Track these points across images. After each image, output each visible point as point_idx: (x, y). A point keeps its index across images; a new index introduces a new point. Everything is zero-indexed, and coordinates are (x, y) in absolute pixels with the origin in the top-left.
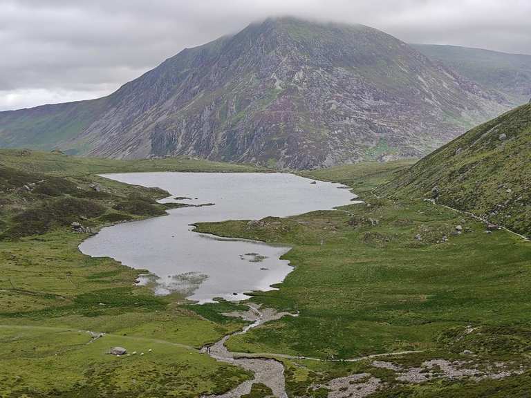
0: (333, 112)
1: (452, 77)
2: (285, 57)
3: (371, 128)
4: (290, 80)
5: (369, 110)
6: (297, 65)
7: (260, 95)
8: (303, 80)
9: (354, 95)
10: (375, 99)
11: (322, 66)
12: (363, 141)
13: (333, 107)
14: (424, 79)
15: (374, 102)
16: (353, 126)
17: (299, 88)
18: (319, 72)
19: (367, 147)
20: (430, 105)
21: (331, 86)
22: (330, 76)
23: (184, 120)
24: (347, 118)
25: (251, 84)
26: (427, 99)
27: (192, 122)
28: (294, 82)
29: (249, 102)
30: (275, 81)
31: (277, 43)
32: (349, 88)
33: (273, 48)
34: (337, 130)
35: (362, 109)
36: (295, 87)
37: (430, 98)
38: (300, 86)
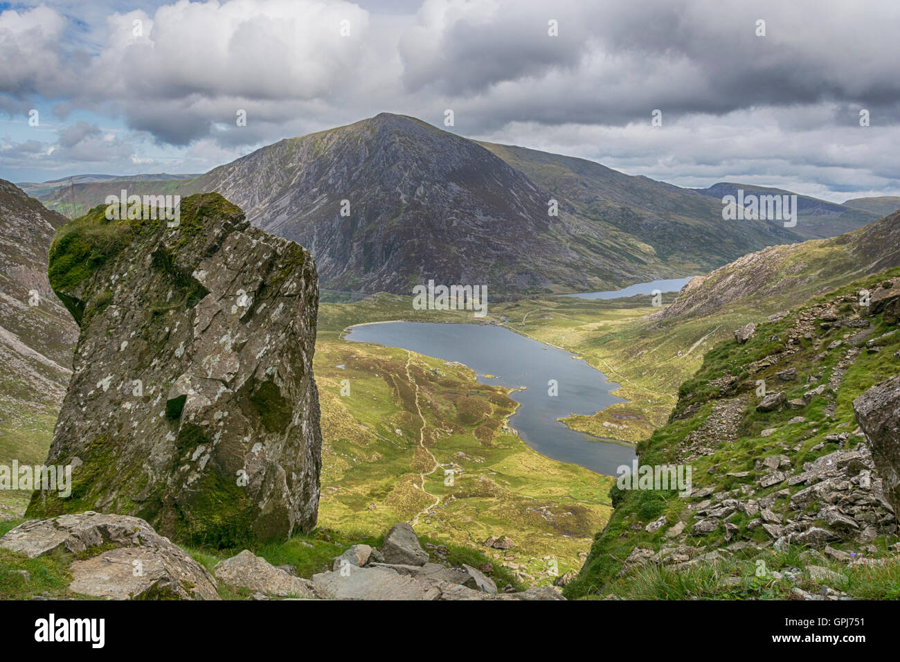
0: (456, 228)
1: (534, 189)
2: (406, 172)
3: (489, 245)
4: (413, 194)
5: (482, 227)
6: (418, 179)
7: (388, 208)
8: (424, 195)
9: (468, 211)
10: (484, 215)
11: (439, 182)
12: (485, 257)
13: (455, 224)
14: (515, 192)
15: (483, 217)
16: (473, 243)
17: (423, 203)
18: (437, 187)
19: (488, 264)
20: (524, 219)
21: (449, 202)
22: (446, 191)
23: (315, 226)
24: (468, 236)
25: (378, 196)
26: (521, 213)
27: (323, 229)
28: (417, 197)
29: (378, 214)
30: (400, 195)
31: (398, 158)
32: (463, 203)
33: (395, 162)
34: (463, 247)
35: (477, 226)
36: (419, 202)
37: (523, 212)
38: (423, 201)
